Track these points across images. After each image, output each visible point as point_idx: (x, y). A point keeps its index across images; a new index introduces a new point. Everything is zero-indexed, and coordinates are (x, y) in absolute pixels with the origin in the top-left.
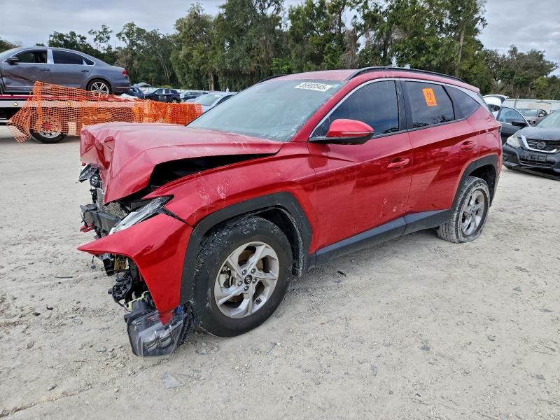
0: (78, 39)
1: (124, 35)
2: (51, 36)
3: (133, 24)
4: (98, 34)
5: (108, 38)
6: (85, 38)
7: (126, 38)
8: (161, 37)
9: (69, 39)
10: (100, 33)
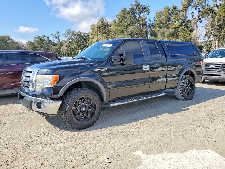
0: (46, 38)
1: (66, 35)
2: (35, 37)
3: (70, 30)
4: (55, 35)
5: (59, 36)
6: (49, 37)
7: (67, 36)
8: (82, 34)
9: (42, 38)
10: (56, 34)
